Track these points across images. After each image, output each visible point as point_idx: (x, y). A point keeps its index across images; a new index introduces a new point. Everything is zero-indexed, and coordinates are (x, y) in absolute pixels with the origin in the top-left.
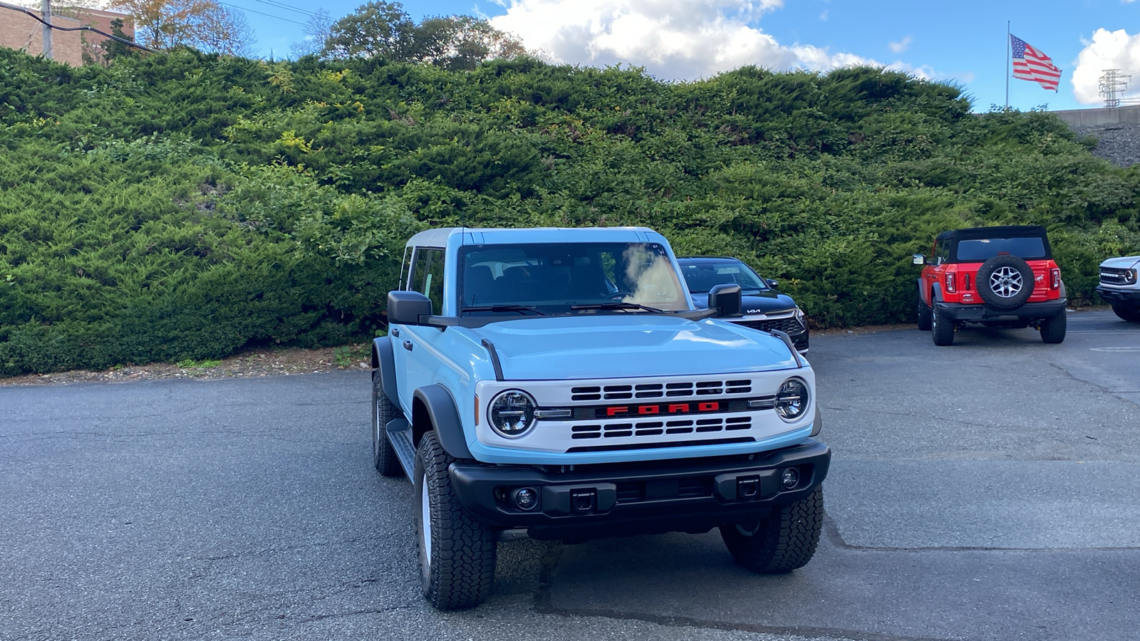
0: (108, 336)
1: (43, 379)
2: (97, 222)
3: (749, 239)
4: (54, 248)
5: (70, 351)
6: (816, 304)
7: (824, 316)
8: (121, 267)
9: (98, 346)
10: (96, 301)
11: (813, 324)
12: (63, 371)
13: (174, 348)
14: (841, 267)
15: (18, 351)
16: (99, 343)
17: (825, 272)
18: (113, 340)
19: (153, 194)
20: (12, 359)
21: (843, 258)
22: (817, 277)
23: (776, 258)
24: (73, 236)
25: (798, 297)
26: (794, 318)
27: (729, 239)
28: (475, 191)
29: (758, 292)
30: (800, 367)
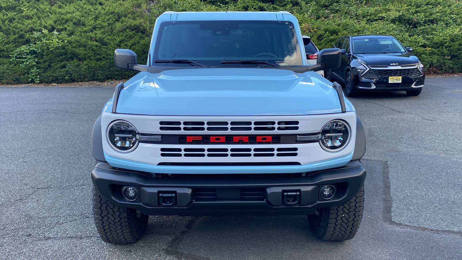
0: (104, 68)
1: (79, 84)
2: (103, 17)
3: (406, 27)
4: (85, 29)
5: (89, 73)
6: (438, 61)
7: (442, 67)
8: (110, 37)
9: (100, 71)
10: (99, 52)
11: (436, 71)
12: (87, 81)
13: (131, 73)
14: (455, 42)
15: (69, 72)
16: (100, 70)
17: (445, 44)
18: (106, 69)
19: (126, 5)
20: (67, 76)
21: (457, 37)
22: (440, 47)
23: (419, 36)
24: (92, 24)
25: (429, 57)
26: (417, 68)
27: (395, 27)
28: (270, 3)
29: (400, 54)
30: (344, 112)
